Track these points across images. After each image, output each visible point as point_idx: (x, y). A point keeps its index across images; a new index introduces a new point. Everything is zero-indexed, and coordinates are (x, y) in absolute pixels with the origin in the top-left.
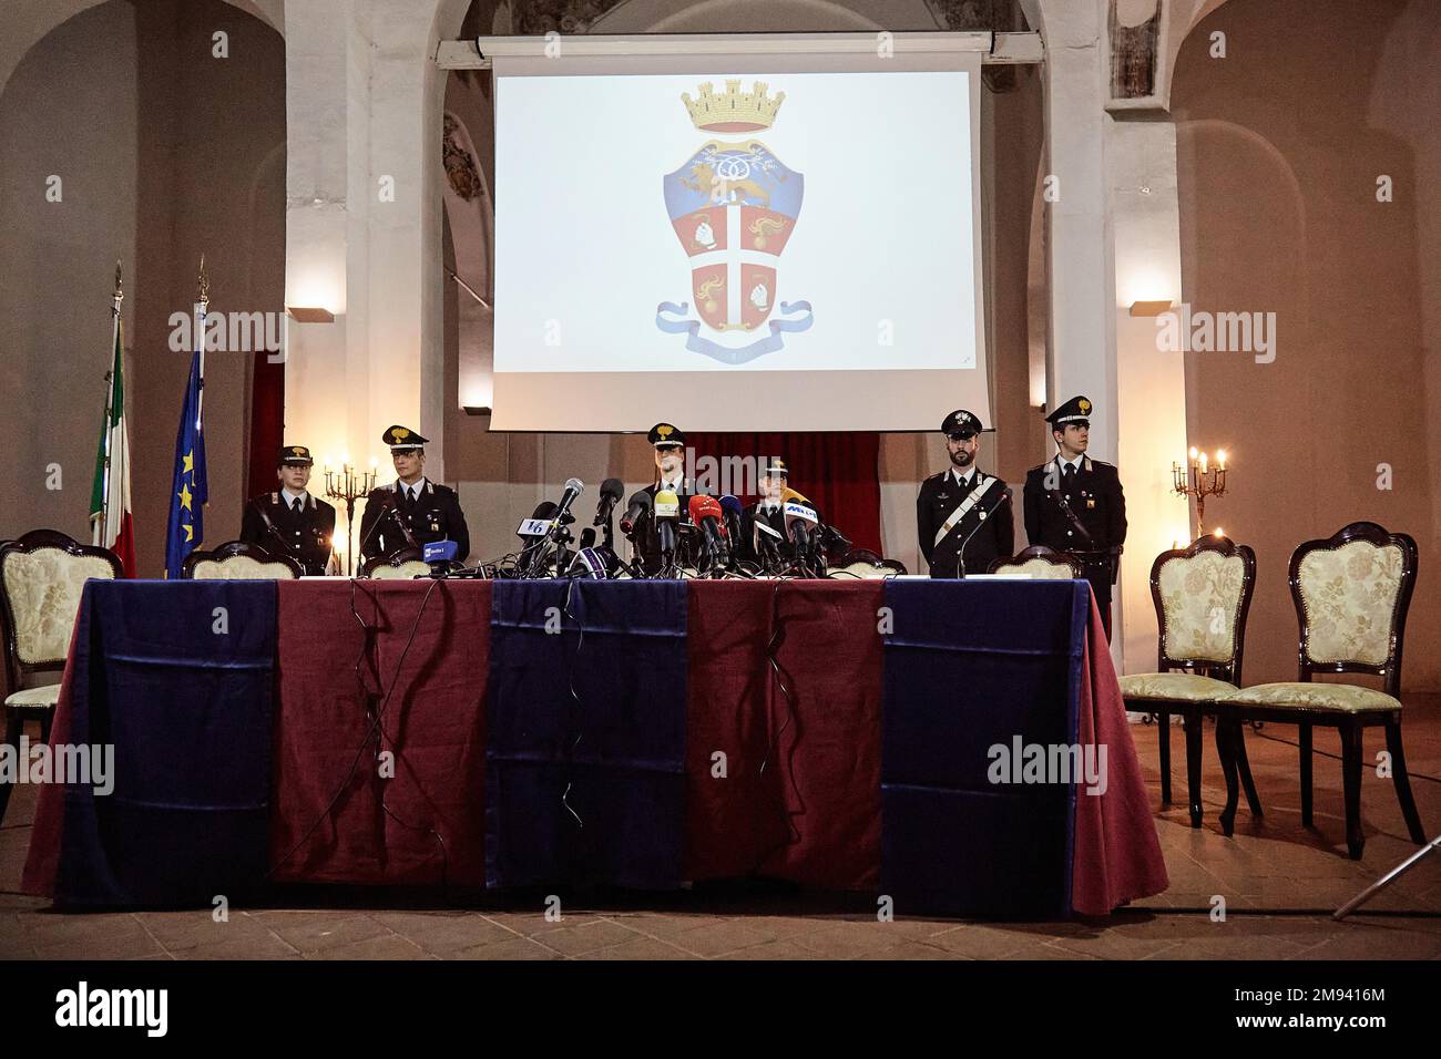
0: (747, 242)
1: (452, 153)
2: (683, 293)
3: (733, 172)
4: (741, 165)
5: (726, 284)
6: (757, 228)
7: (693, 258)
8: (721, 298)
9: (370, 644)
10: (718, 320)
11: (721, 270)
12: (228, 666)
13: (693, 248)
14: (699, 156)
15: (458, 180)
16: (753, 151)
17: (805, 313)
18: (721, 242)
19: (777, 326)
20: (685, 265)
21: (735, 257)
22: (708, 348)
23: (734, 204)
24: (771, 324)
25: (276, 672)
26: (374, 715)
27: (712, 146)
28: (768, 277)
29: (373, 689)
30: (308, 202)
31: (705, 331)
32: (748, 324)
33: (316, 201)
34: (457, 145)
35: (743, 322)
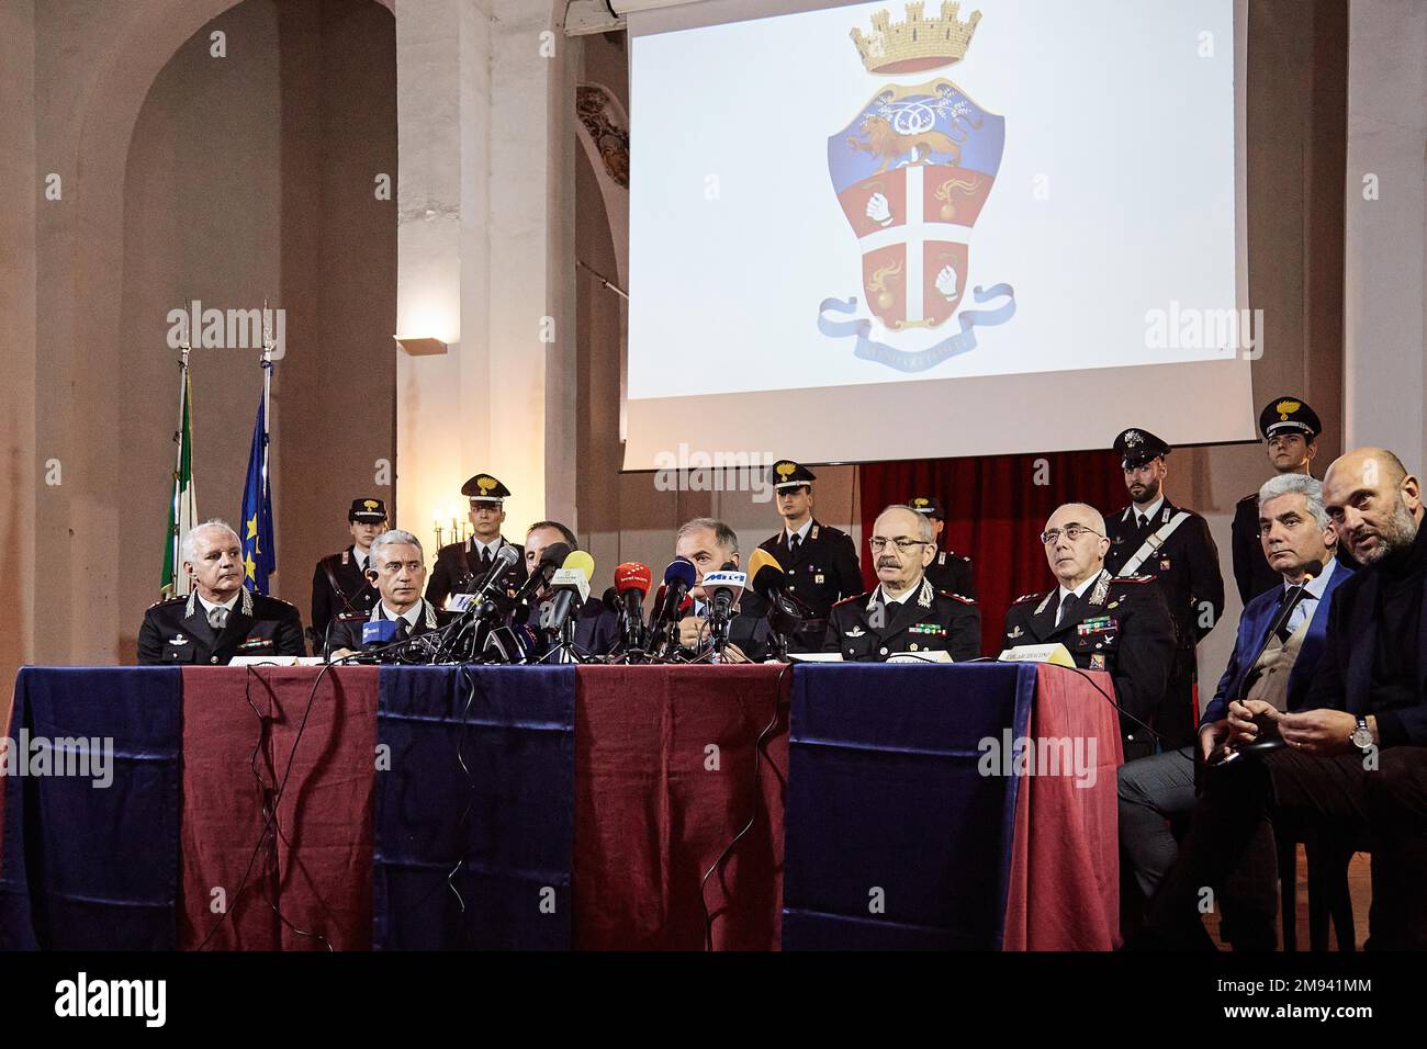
0: (931, 215)
1: (605, 132)
2: (851, 284)
3: (915, 123)
4: (924, 114)
5: (904, 269)
6: (944, 192)
7: (862, 239)
8: (898, 287)
9: (266, 735)
10: (894, 317)
11: (900, 249)
12: (139, 757)
13: (863, 226)
14: (872, 107)
15: (614, 164)
16: (940, 94)
17: (1003, 300)
18: (898, 215)
19: (968, 319)
20: (852, 249)
21: (916, 232)
22: (883, 354)
23: (915, 164)
24: (961, 316)
25: (180, 763)
26: (270, 810)
27: (888, 93)
28: (956, 256)
29: (269, 784)
30: (420, 215)
31: (879, 332)
32: (932, 320)
33: (429, 212)
34: (610, 122)
35: (926, 316)
